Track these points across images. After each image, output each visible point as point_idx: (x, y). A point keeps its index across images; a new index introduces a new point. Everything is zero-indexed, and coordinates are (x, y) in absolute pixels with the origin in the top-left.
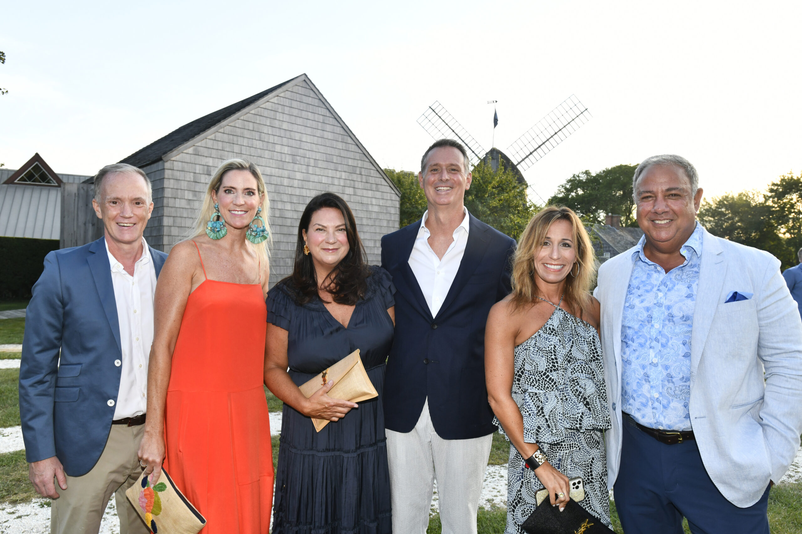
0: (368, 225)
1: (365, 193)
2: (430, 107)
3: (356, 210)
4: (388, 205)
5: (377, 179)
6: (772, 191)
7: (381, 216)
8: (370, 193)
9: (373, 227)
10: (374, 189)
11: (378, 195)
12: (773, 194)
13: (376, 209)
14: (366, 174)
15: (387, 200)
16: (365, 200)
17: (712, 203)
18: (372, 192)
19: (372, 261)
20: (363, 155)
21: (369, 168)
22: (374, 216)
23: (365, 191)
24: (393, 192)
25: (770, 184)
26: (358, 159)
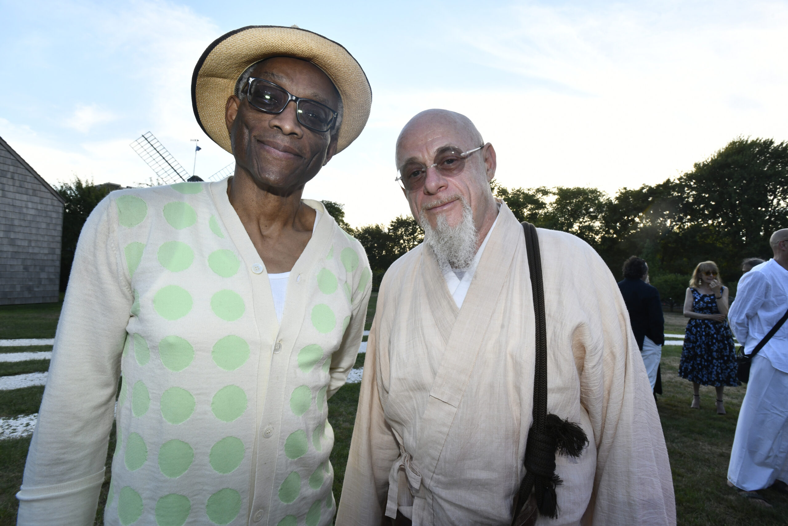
0: (21, 226)
1: (18, 196)
2: (143, 136)
3: (5, 211)
4: (48, 210)
5: (35, 185)
6: (392, 226)
7: (38, 219)
8: (25, 197)
9: (28, 228)
10: (31, 194)
11: (36, 199)
12: (392, 227)
13: (32, 212)
14: (21, 179)
15: (48, 205)
16: (18, 203)
17: (361, 231)
18: (28, 196)
19: (25, 259)
20: (17, 162)
21: (24, 174)
22: (29, 218)
23: (17, 195)
24: (55, 198)
25: (391, 222)
26: (10, 164)
